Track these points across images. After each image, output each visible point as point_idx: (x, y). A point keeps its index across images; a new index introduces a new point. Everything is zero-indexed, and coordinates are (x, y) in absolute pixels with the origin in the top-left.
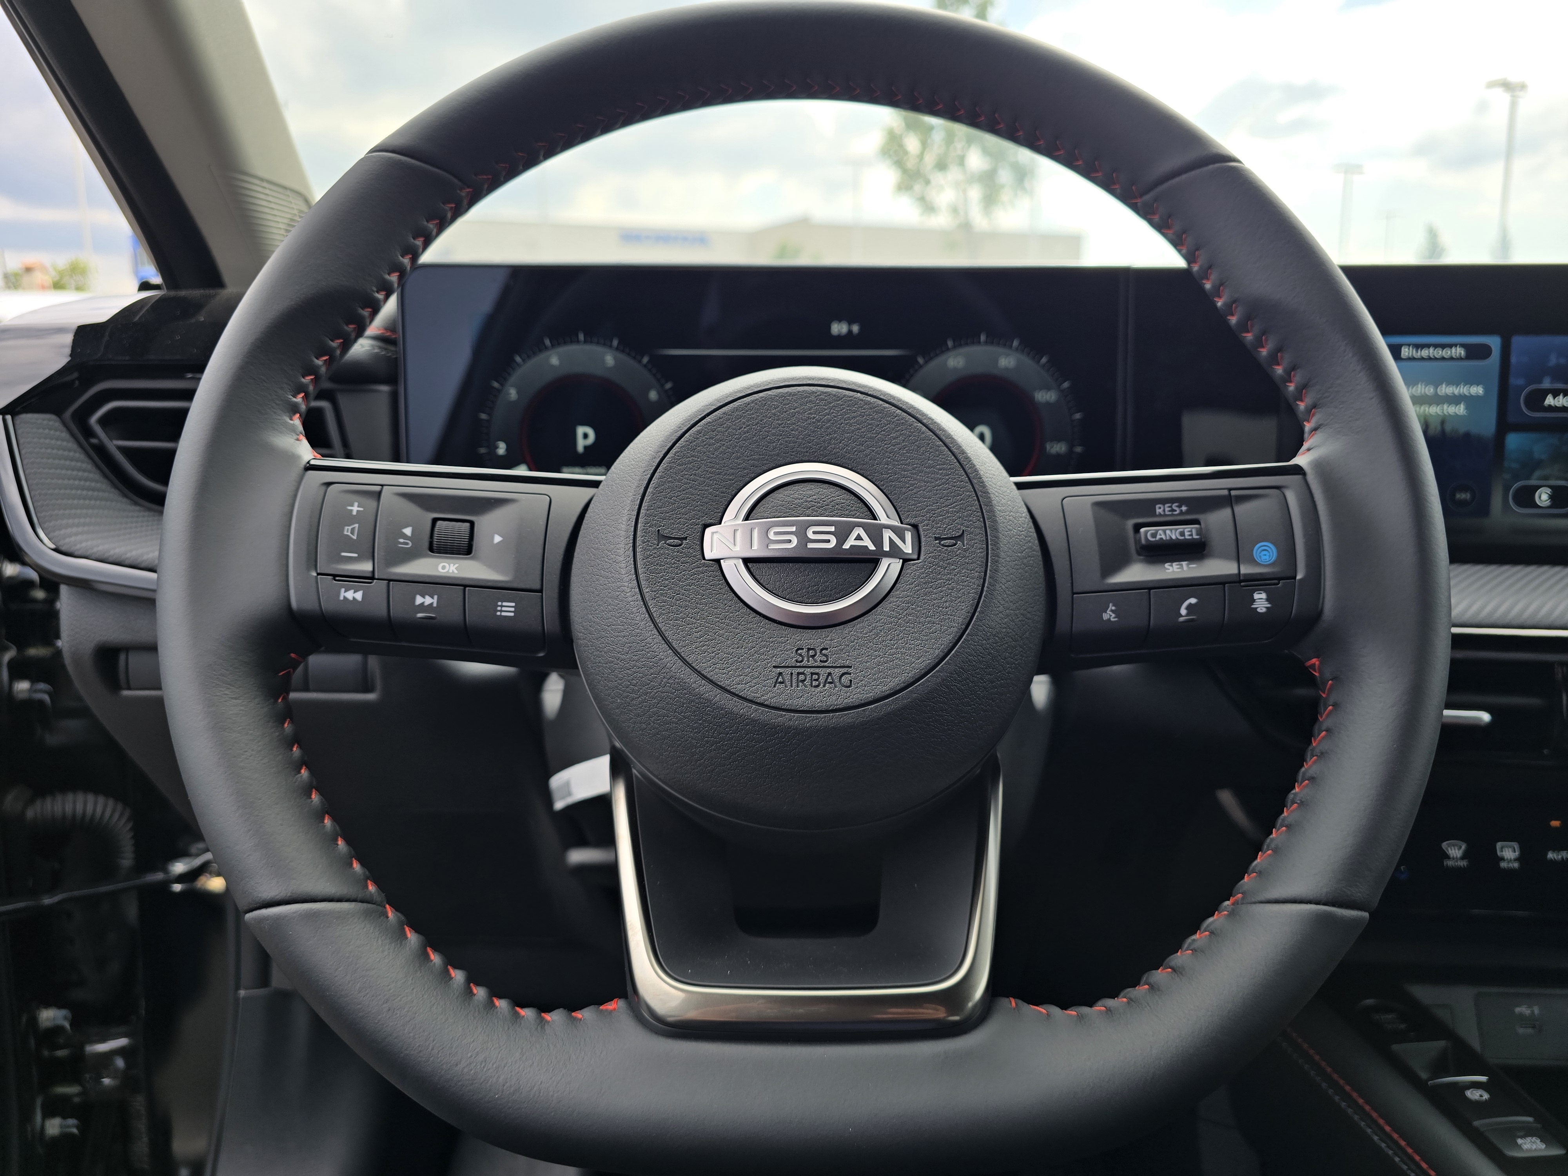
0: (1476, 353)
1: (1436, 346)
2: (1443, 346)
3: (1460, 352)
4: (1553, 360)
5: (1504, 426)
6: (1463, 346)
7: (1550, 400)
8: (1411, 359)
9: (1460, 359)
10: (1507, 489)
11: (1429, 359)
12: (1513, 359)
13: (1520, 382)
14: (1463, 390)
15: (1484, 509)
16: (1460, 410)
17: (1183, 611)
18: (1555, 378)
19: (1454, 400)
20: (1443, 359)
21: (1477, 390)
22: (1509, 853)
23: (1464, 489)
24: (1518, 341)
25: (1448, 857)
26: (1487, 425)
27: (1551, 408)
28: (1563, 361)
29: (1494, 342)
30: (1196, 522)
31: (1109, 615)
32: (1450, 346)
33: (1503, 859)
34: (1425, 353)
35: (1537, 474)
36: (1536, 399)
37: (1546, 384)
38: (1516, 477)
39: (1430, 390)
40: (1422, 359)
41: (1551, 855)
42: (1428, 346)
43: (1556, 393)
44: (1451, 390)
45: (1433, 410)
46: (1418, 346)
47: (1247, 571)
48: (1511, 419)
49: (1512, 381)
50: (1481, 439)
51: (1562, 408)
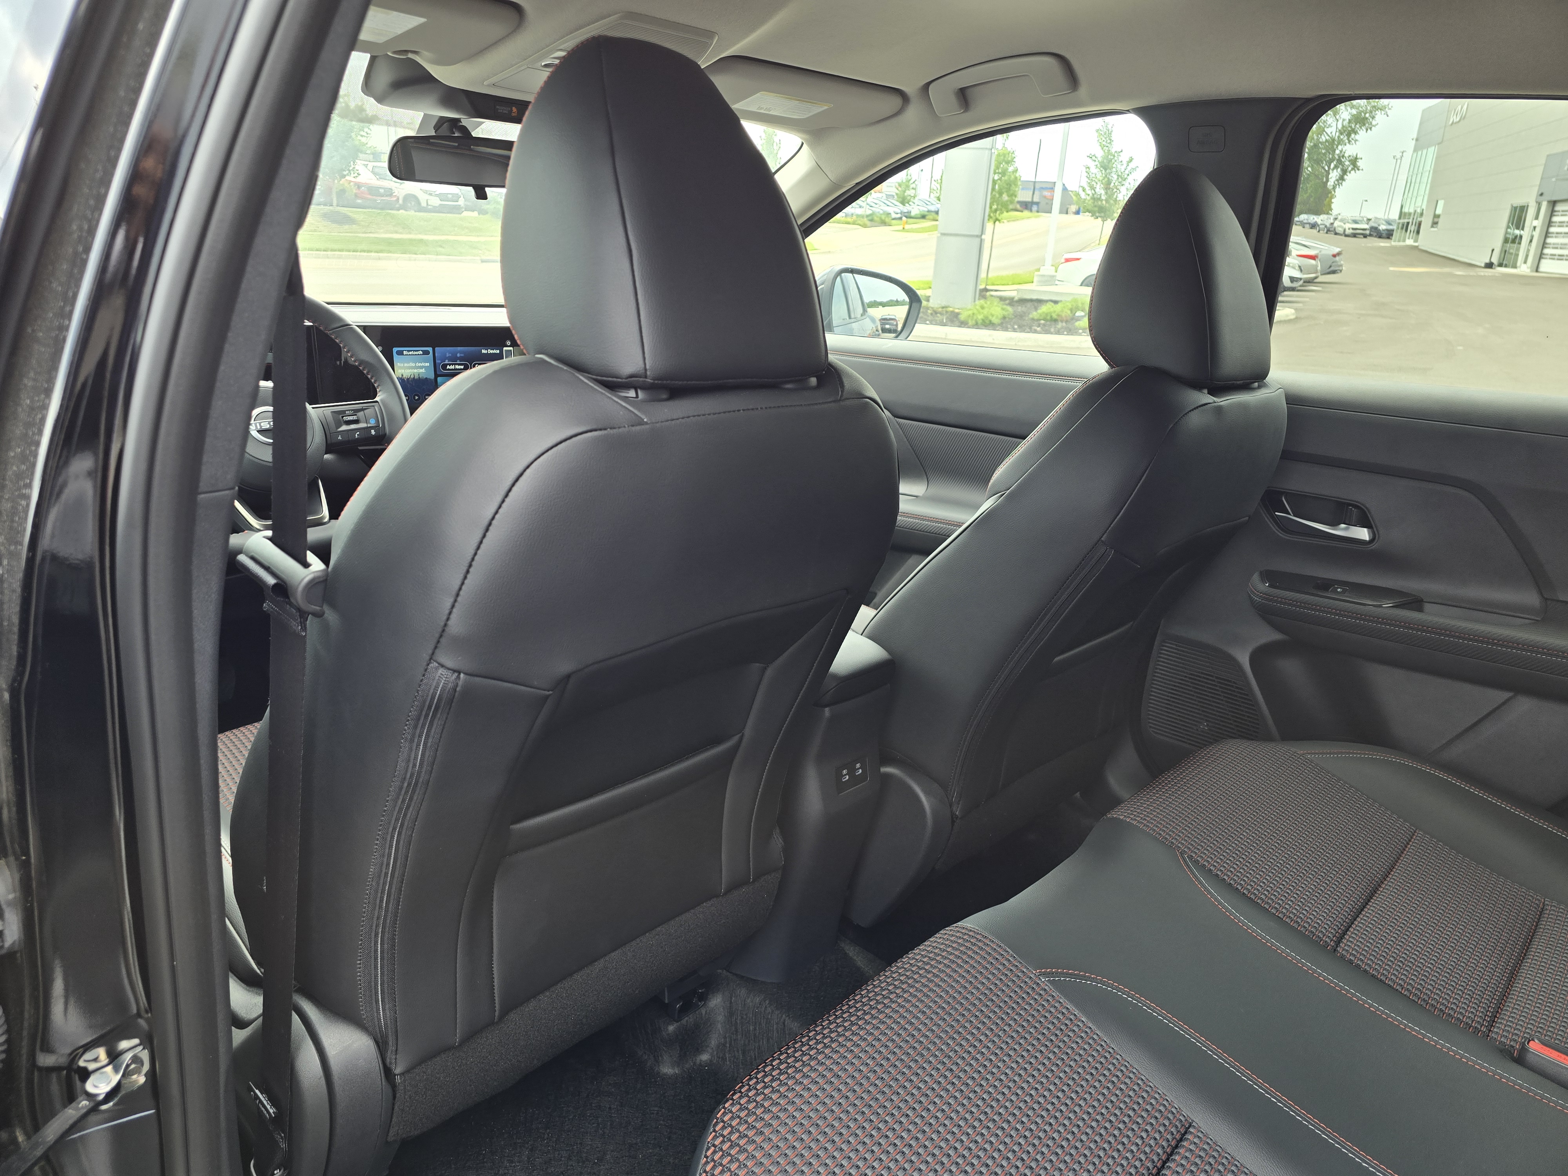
0: (426, 353)
1: (413, 351)
2: (416, 351)
3: (421, 352)
4: (448, 355)
5: (436, 376)
6: (422, 350)
7: (448, 367)
8: (406, 355)
11: (411, 355)
12: (436, 355)
13: (440, 362)
14: (423, 364)
16: (423, 370)
17: (356, 436)
18: (449, 360)
19: (421, 367)
20: (416, 354)
21: (427, 364)
24: (437, 349)
26: (431, 376)
27: (449, 370)
28: (450, 354)
29: (430, 349)
30: (356, 415)
31: (340, 438)
34: (411, 353)
36: (444, 367)
37: (447, 362)
39: (413, 365)
42: (411, 351)
43: (451, 365)
44: (420, 364)
45: (416, 371)
46: (408, 351)
47: (369, 425)
48: (438, 373)
49: (437, 361)
50: (430, 379)
51: (452, 370)
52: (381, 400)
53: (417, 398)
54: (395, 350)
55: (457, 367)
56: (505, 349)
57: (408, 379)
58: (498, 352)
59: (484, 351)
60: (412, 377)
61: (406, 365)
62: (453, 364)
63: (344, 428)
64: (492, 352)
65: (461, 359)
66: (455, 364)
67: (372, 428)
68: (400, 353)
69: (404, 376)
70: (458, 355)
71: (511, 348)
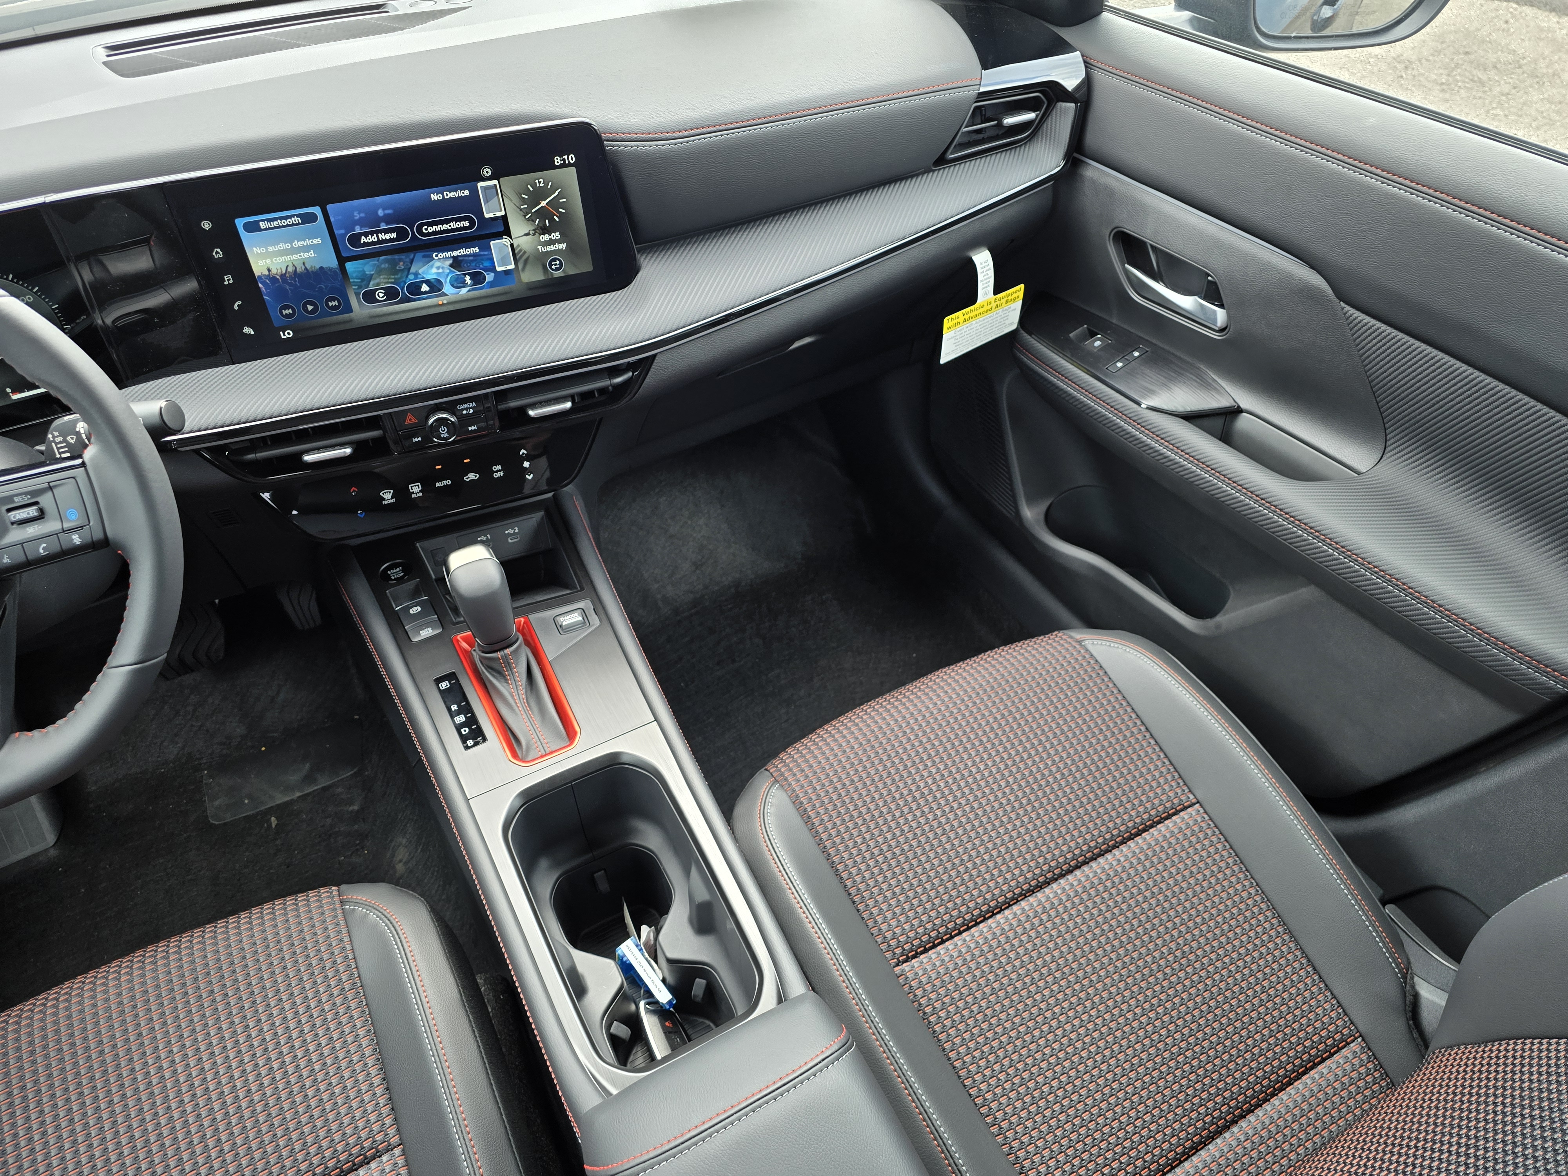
0: (309, 219)
1: (281, 218)
2: (286, 218)
3: (297, 220)
4: (357, 216)
5: (342, 260)
6: (298, 216)
7: (364, 239)
8: (266, 229)
9: (299, 224)
10: (357, 295)
11: (279, 227)
12: (332, 219)
13: (343, 231)
14: (308, 242)
15: (349, 309)
16: (311, 254)
17: (41, 551)
18: (362, 226)
19: (306, 249)
20: (288, 226)
21: (317, 241)
22: (416, 489)
23: (333, 299)
24: (330, 207)
25: (384, 499)
26: (331, 261)
27: (365, 244)
28: (362, 215)
29: (316, 210)
30: (36, 503)
32: (290, 217)
33: (413, 493)
34: (275, 224)
35: (372, 283)
36: (355, 240)
37: (358, 230)
38: (360, 287)
39: (288, 246)
40: (275, 228)
41: (438, 485)
42: (276, 219)
43: (366, 235)
44: (301, 244)
45: (295, 257)
46: (269, 220)
47: (66, 525)
48: (344, 254)
49: (336, 232)
50: (330, 269)
51: (373, 243)
52: (92, 459)
53: (310, 308)
54: (240, 223)
55: (382, 236)
56: (480, 185)
57: (283, 276)
58: (467, 193)
59: (434, 197)
60: (290, 269)
61: (271, 249)
62: (372, 233)
63: (16, 535)
64: (453, 195)
65: (388, 219)
66: (377, 232)
67: (71, 530)
68: (253, 228)
69: (274, 271)
70: (381, 213)
71: (496, 182)
